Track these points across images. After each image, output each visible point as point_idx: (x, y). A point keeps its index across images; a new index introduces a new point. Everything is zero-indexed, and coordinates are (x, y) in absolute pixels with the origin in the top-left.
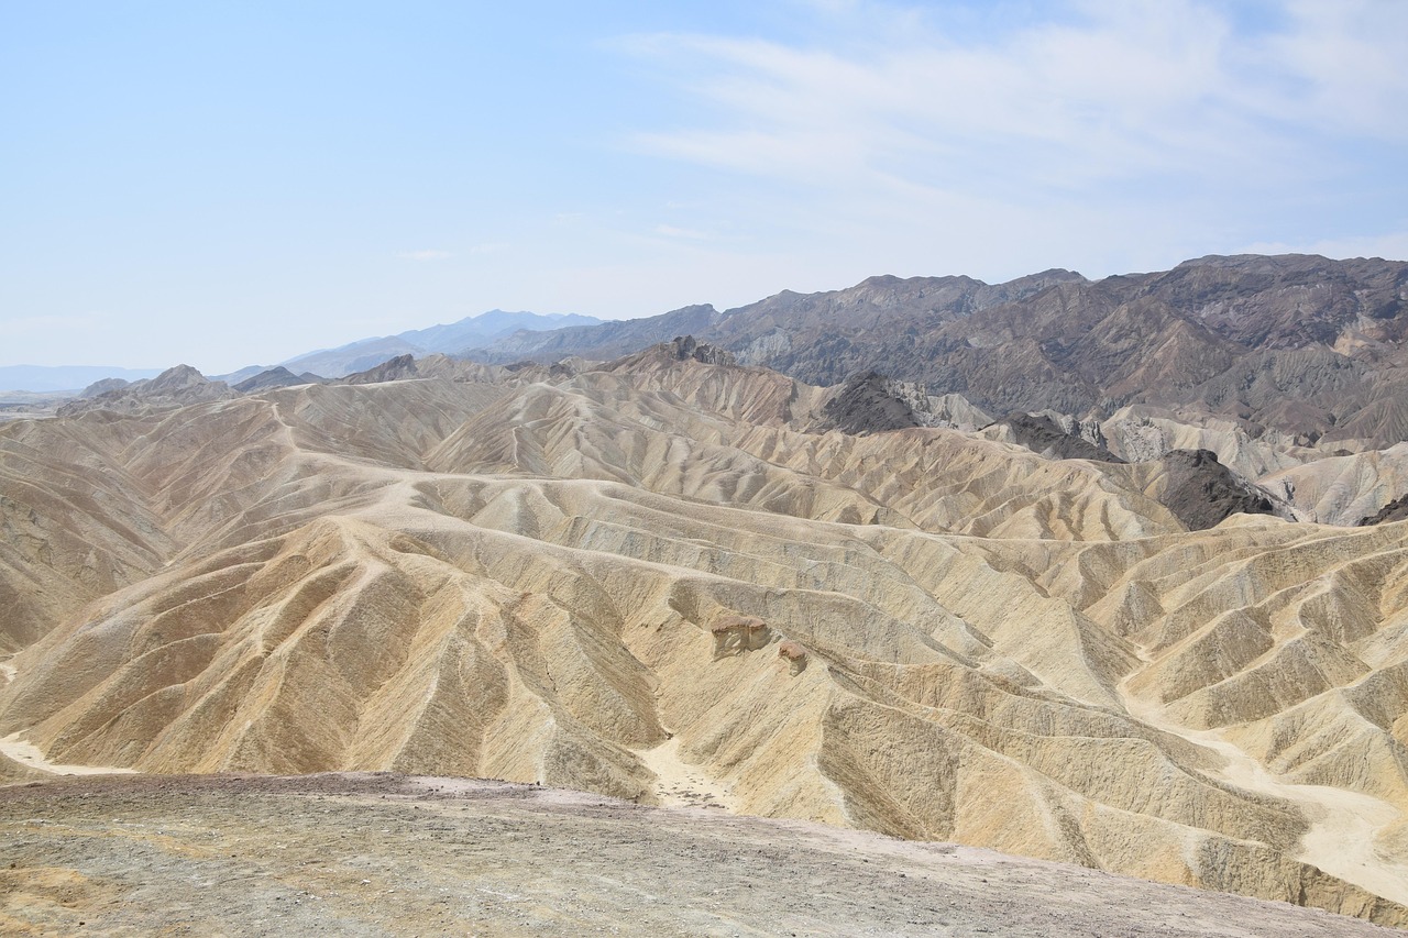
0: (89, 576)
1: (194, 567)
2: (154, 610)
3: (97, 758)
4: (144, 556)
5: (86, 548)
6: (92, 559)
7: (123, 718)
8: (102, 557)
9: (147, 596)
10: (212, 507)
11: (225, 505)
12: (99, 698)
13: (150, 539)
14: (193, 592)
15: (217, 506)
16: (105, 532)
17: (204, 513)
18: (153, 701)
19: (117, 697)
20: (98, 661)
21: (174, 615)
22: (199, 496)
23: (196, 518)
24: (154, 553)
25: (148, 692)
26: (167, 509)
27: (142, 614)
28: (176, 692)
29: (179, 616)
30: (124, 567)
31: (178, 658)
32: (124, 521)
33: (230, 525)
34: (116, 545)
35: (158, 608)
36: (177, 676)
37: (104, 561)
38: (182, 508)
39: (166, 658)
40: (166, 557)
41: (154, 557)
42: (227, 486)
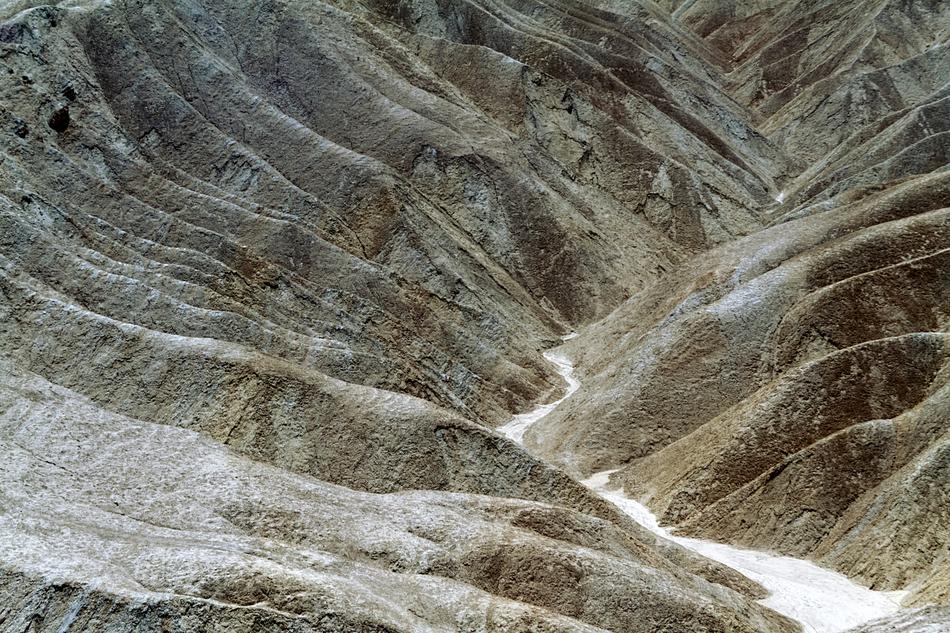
0: (658, 210)
1: (868, 206)
2: (810, 280)
3: (749, 533)
4: (741, 180)
5: (653, 161)
6: (662, 182)
7: (790, 470)
8: (678, 178)
9: (791, 255)
10: (849, 96)
11: (873, 94)
12: (743, 430)
13: (745, 150)
14: (878, 253)
15: (859, 94)
16: (677, 132)
17: (833, 108)
18: (840, 446)
19: (772, 431)
20: (722, 363)
21: (847, 293)
22: (817, 75)
23: (821, 117)
24: (754, 174)
25: (826, 429)
26: (758, 96)
27: (791, 285)
28: (879, 433)
29: (855, 294)
30: (716, 199)
31: (875, 372)
32: (704, 118)
33: (891, 132)
34: (695, 157)
35: (817, 279)
36: (874, 404)
37: (683, 186)
38: (787, 96)
39: (855, 370)
40: (772, 185)
41: (756, 183)
42: (871, 58)
